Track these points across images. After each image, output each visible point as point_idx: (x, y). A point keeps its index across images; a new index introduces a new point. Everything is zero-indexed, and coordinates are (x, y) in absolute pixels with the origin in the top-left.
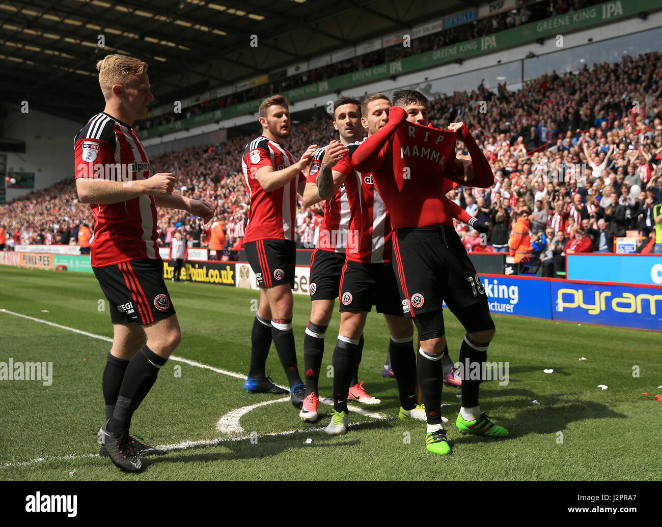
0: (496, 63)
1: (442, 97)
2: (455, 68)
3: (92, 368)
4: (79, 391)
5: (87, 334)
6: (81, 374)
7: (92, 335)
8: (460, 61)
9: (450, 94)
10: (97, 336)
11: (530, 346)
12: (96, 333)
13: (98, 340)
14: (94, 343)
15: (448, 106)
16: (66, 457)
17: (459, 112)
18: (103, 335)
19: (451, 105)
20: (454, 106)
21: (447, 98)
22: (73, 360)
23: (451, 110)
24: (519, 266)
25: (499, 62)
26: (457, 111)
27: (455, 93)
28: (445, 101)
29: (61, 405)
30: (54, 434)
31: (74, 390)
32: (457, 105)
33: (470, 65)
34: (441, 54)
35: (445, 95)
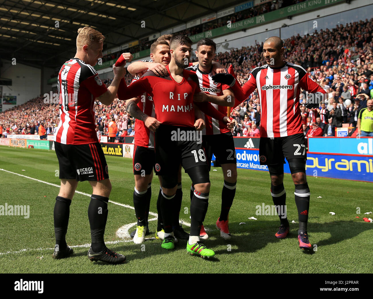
0: (265, 31)
1: (235, 50)
2: (242, 34)
3: (49, 201)
4: (43, 213)
5: (45, 182)
6: (44, 204)
7: (48, 183)
8: (244, 30)
9: (240, 48)
10: (50, 184)
12: (50, 182)
13: (51, 186)
14: (49, 187)
15: (238, 55)
16: (38, 249)
17: (244, 58)
18: (54, 183)
19: (240, 54)
20: (242, 55)
21: (237, 51)
22: (39, 197)
23: (240, 57)
25: (267, 30)
26: (243, 57)
27: (243, 47)
28: (236, 52)
29: (34, 221)
30: (30, 236)
31: (40, 213)
33: (250, 32)
34: (234, 26)
35: (237, 49)
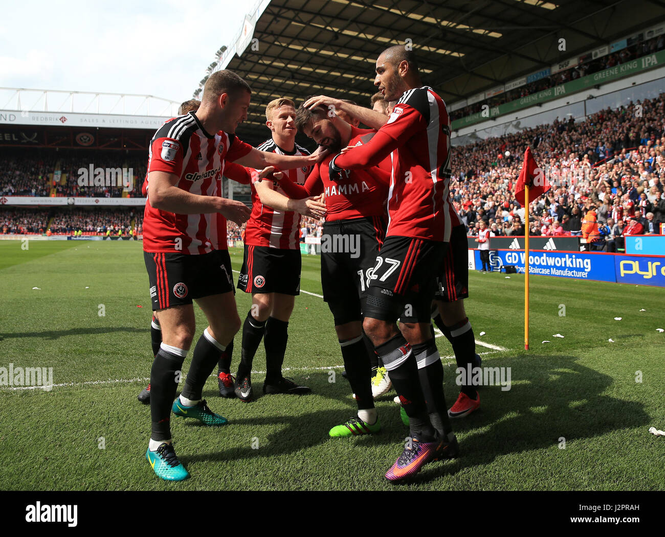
0: (566, 104)
1: (528, 130)
2: (536, 110)
3: (311, 314)
4: (305, 327)
5: (306, 292)
6: (306, 317)
7: (309, 293)
8: (540, 105)
9: (534, 127)
10: (312, 294)
11: (603, 301)
12: (311, 292)
13: (313, 296)
14: (311, 298)
15: (533, 136)
16: (303, 369)
17: (541, 139)
18: (316, 293)
19: (535, 135)
20: (537, 135)
21: (531, 130)
22: (300, 308)
23: (535, 138)
24: (590, 245)
25: (568, 103)
26: (539, 139)
27: (537, 126)
28: (530, 132)
29: (296, 336)
30: (293, 353)
31: (303, 328)
32: (539, 135)
33: (547, 106)
34: (526, 100)
35: (530, 128)
